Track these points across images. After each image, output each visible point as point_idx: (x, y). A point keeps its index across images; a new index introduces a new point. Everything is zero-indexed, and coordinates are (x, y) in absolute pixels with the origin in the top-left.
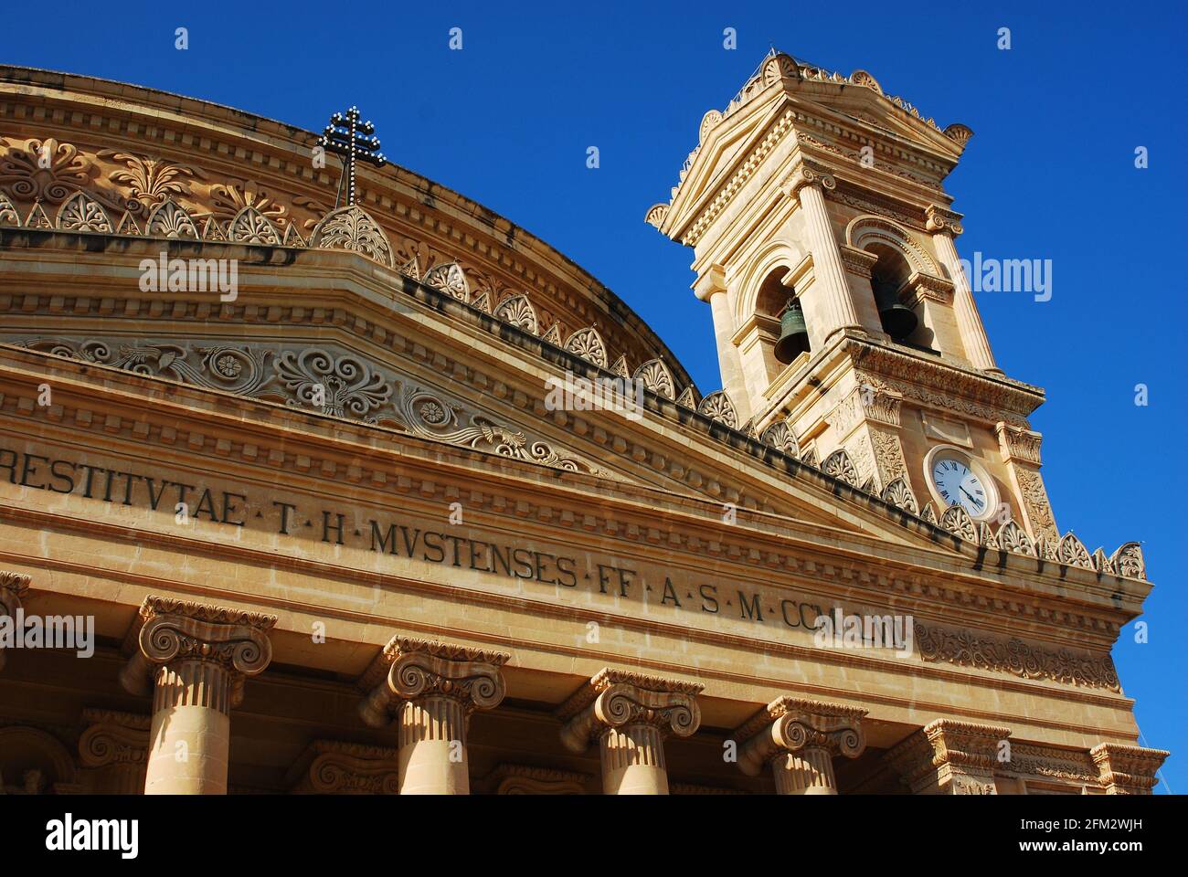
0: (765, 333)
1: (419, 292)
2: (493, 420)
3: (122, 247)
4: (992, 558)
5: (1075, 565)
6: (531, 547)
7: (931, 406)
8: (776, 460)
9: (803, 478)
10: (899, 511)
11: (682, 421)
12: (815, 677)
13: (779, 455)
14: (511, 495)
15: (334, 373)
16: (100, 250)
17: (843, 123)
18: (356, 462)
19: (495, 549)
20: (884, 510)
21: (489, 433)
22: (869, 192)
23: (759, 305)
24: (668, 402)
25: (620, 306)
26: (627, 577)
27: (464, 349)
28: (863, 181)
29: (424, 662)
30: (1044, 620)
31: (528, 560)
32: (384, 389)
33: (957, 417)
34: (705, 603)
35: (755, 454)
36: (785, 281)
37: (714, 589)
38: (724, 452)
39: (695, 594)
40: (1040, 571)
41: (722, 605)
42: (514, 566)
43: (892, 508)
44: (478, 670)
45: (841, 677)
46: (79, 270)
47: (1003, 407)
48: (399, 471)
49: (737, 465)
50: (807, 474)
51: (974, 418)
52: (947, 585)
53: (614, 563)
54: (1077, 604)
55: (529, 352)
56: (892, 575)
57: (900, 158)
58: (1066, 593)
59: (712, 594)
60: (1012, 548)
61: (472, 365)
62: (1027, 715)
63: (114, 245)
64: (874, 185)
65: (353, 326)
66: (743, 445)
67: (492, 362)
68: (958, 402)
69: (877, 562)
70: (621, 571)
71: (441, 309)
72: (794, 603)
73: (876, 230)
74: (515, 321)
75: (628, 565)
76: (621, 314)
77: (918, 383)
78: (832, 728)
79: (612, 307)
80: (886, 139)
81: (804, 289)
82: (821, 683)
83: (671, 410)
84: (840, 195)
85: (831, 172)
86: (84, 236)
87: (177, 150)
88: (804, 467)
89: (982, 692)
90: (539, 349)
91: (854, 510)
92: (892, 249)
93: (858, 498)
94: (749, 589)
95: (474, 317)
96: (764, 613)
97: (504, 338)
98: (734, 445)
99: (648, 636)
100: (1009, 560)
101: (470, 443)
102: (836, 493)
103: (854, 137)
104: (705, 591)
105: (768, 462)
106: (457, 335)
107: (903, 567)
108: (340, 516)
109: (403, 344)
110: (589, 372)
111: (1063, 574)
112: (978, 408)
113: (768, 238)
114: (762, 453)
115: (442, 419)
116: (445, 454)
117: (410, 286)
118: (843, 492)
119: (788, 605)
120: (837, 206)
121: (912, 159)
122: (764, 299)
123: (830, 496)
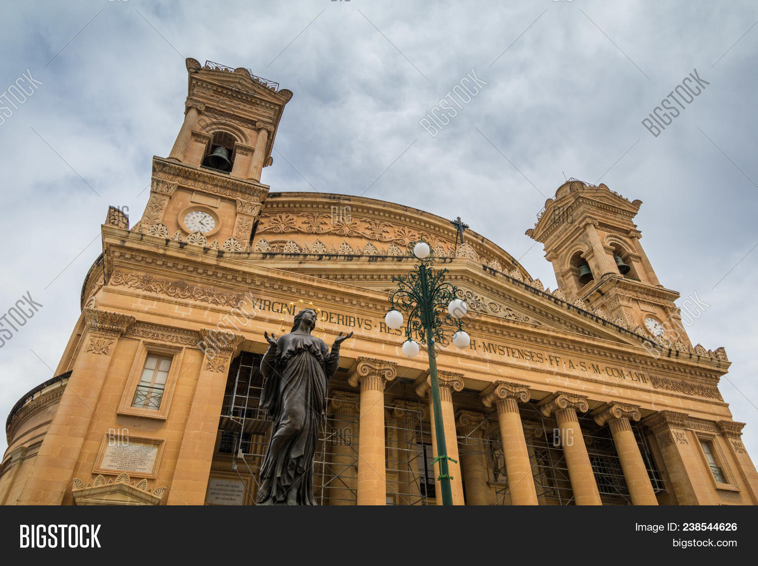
0: (574, 273)
1: (488, 270)
2: (512, 309)
3: (406, 260)
4: (674, 353)
5: (702, 355)
6: (529, 350)
7: (641, 299)
8: (599, 321)
9: (608, 327)
10: (641, 337)
11: (569, 308)
12: (620, 394)
13: (600, 319)
14: (502, 329)
15: (465, 295)
16: (400, 261)
17: (598, 202)
18: (477, 324)
19: (518, 351)
20: (636, 337)
21: (511, 313)
22: (609, 225)
23: (571, 263)
24: (564, 302)
25: (515, 262)
26: (558, 359)
27: (501, 287)
28: (607, 222)
29: (506, 388)
30: (692, 374)
31: (528, 354)
32: (479, 300)
33: (650, 303)
34: (583, 368)
35: (592, 319)
36: (582, 256)
37: (584, 363)
38: (582, 318)
39: (579, 364)
40: (691, 357)
41: (588, 369)
42: (525, 356)
43: (638, 336)
44: (521, 390)
45: (629, 393)
46: (395, 267)
47: (665, 299)
48: (489, 327)
49: (587, 323)
50: (610, 325)
51: (656, 303)
52: (659, 362)
53: (553, 355)
54: (704, 369)
55: (521, 287)
56: (640, 359)
57: (618, 213)
58: (700, 365)
59: (584, 365)
60: (680, 350)
61: (504, 292)
62: (692, 408)
63: (404, 259)
64: (610, 223)
65: (468, 280)
66: (588, 316)
67: (509, 291)
68: (650, 297)
69: (635, 354)
70: (556, 357)
71: (494, 274)
72: (609, 368)
73: (612, 238)
74: (516, 278)
75: (557, 355)
76: (515, 264)
77: (636, 292)
78: (629, 411)
79: (513, 262)
80: (613, 207)
81: (590, 259)
82: (622, 395)
83: (565, 305)
84: (599, 227)
85: (596, 219)
86: (396, 257)
87: (383, 218)
88: (609, 323)
89: (675, 399)
90: (524, 286)
91: (626, 336)
92: (618, 244)
93: (627, 333)
94: (595, 363)
95: (504, 277)
96: (601, 371)
97: (513, 283)
98: (585, 316)
99: (567, 378)
100: (680, 354)
101: (506, 316)
102: (620, 331)
103: (602, 207)
104: (582, 364)
105: (597, 321)
106: (499, 283)
107: (643, 356)
108: (474, 341)
109: (483, 286)
110: (539, 293)
111: (699, 359)
112: (657, 299)
113: (572, 242)
114: (595, 319)
115: (497, 309)
116: (503, 321)
117: (485, 268)
118: (622, 331)
119: (608, 369)
120: (599, 230)
121: (622, 213)
122: (572, 261)
123: (617, 332)
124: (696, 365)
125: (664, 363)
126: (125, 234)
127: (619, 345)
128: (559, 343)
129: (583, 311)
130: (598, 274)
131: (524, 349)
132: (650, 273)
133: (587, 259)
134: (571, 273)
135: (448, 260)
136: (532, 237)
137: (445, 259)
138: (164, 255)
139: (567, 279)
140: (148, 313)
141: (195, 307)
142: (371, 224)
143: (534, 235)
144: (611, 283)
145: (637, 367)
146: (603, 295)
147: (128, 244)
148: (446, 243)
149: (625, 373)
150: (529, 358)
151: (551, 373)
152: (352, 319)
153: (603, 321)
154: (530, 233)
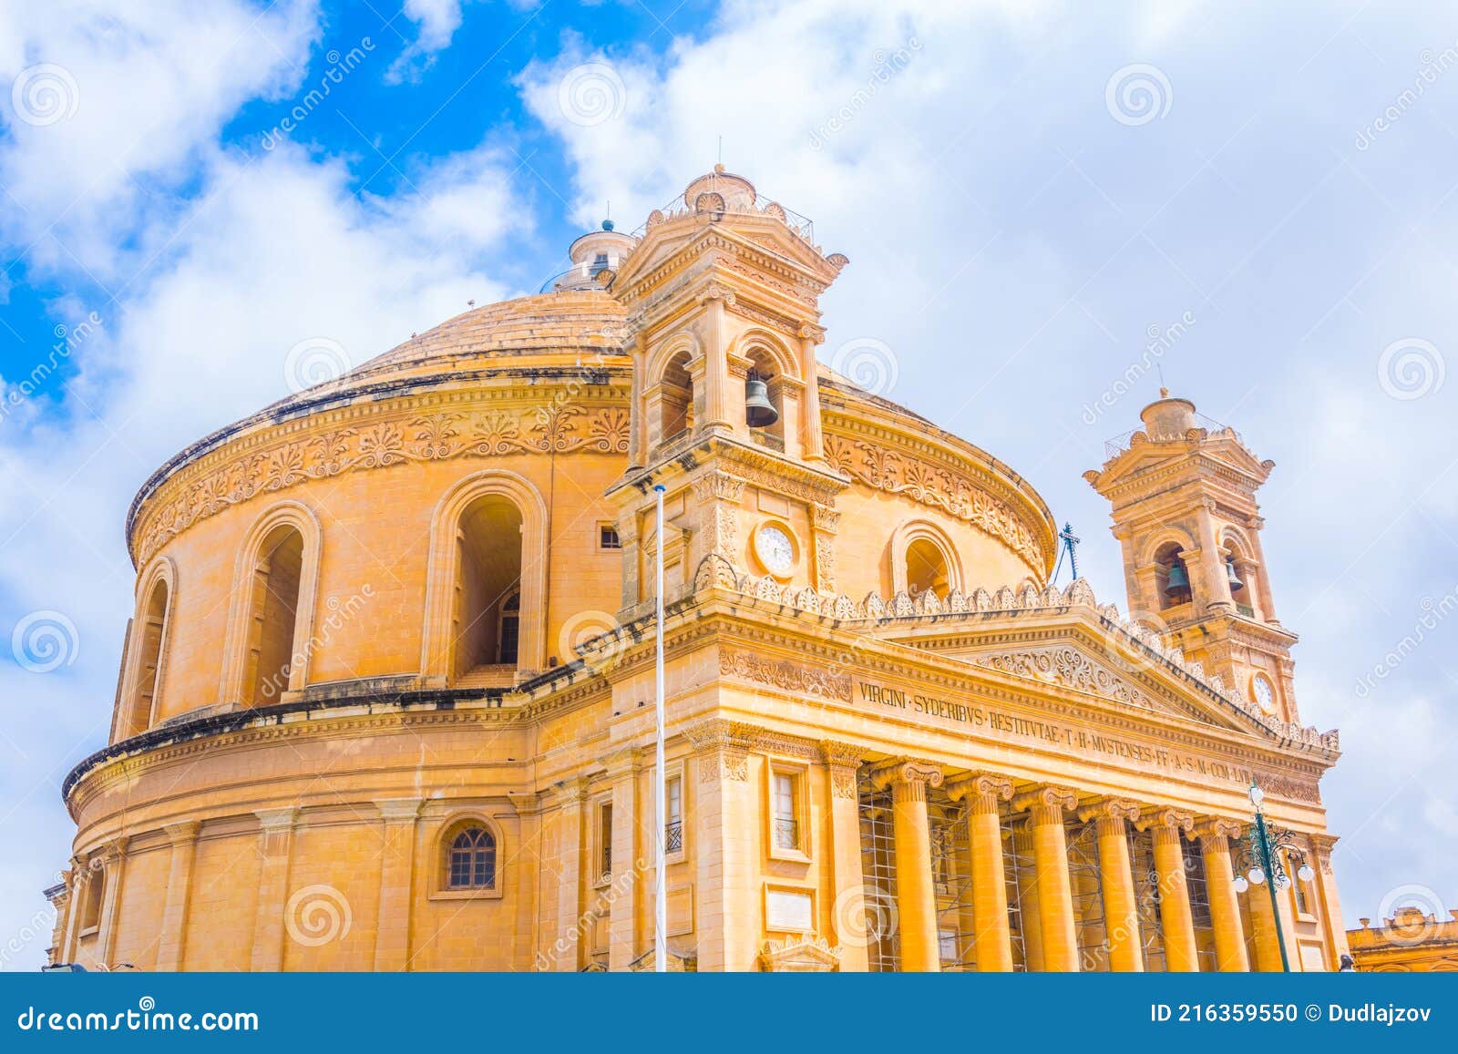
0: (1158, 574)
2: (1120, 679)
4: (1286, 742)
5: (1314, 742)
6: (1138, 743)
7: (1254, 647)
8: (1216, 698)
10: (1256, 720)
13: (1218, 696)
14: (1115, 717)
15: (1073, 661)
16: (1015, 616)
17: (1220, 465)
18: (1091, 711)
19: (1128, 746)
21: (1120, 687)
22: (1227, 506)
23: (1156, 557)
24: (1183, 672)
26: (1166, 756)
28: (1225, 501)
29: (1116, 803)
30: (1297, 769)
31: (1137, 750)
32: (1088, 668)
33: (1263, 652)
34: (1189, 767)
35: (1209, 695)
36: (1181, 555)
37: (1192, 759)
38: (1198, 694)
39: (1185, 762)
40: (1303, 747)
41: (1193, 767)
42: (1134, 754)
43: (1254, 719)
44: (1129, 805)
45: (1232, 801)
46: (1008, 626)
47: (1279, 645)
49: (1203, 701)
50: (1226, 704)
51: (1269, 652)
52: (1268, 755)
53: (1162, 750)
54: (1312, 762)
56: (1248, 751)
57: (1241, 482)
59: (1190, 762)
60: (1294, 738)
62: (1290, 818)
64: (1229, 502)
65: (1077, 637)
66: (1206, 691)
68: (1263, 643)
69: (1245, 745)
70: (1164, 753)
72: (1216, 765)
75: (1166, 750)
77: (1250, 635)
78: (1231, 826)
81: (1192, 563)
82: (1225, 804)
84: (1214, 510)
85: (1214, 498)
88: (1225, 700)
89: (1275, 806)
92: (1234, 543)
93: (1238, 712)
94: (1202, 759)
96: (1206, 771)
98: (1202, 691)
99: (1174, 784)
100: (1292, 742)
103: (1223, 472)
104: (1188, 761)
105: (1214, 698)
107: (1254, 747)
108: (1084, 734)
111: (1310, 748)
112: (1270, 646)
113: (1166, 521)
114: (1212, 695)
115: (1106, 681)
116: (1119, 707)
117: (1102, 620)
119: (1214, 767)
120: (1213, 517)
121: (1244, 482)
122: (1159, 555)
124: (1305, 757)
125: (1272, 756)
126: (736, 599)
127: (1232, 735)
128: (1169, 733)
129: (1201, 684)
130: (1202, 594)
131: (1133, 742)
132: (1265, 597)
133: (1186, 562)
134: (1154, 573)
135: (1064, 610)
136: (1095, 485)
137: (1061, 609)
138: (776, 628)
139: (1145, 580)
140: (767, 716)
141: (810, 704)
142: (871, 455)
143: (1099, 482)
144: (1225, 623)
145: (1242, 762)
146: (1206, 634)
147: (739, 614)
148: (969, 490)
149: (1230, 771)
150: (1137, 756)
151: (1158, 777)
152: (962, 709)
153: (1222, 699)
154: (1093, 478)
